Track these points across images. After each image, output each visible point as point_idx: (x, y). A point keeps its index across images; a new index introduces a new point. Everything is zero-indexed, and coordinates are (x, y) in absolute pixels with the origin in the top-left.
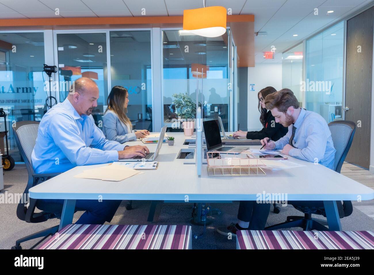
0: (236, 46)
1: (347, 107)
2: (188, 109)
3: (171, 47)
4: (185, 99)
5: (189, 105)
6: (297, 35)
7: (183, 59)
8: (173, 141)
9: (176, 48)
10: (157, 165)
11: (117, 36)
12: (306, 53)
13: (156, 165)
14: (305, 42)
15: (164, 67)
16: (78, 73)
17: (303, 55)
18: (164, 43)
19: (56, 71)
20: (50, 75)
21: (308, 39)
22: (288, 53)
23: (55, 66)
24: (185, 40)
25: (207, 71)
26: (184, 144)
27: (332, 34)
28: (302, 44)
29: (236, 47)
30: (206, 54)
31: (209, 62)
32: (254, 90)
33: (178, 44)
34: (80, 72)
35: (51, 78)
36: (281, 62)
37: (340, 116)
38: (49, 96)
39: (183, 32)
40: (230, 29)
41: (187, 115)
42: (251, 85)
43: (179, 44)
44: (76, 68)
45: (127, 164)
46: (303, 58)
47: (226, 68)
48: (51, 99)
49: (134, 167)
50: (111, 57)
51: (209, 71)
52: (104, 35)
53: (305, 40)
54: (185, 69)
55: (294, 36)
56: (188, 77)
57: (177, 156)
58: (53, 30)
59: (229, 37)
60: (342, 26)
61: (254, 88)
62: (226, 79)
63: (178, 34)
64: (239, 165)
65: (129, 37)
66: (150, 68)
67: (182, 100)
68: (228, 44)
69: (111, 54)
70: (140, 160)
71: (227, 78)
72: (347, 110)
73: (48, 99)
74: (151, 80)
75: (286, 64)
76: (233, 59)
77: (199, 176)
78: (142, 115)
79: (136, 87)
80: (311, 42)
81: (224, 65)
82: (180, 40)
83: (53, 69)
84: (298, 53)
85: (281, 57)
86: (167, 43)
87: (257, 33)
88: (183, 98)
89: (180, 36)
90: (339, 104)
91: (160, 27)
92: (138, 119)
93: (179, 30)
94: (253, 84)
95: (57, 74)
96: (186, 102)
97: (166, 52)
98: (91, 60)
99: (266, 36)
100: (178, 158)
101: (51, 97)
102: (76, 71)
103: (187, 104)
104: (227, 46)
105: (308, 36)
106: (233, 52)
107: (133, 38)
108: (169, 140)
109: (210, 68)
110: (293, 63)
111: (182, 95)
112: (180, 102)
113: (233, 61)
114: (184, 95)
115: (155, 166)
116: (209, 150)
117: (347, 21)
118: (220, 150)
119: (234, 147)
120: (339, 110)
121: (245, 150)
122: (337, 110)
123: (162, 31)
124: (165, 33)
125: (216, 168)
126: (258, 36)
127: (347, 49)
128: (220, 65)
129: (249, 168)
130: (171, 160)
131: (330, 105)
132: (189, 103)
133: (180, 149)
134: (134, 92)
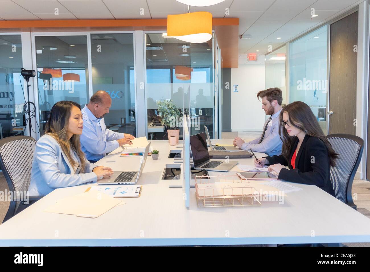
1: (331, 111)
3: (154, 48)
5: (173, 113)
6: (280, 38)
7: (166, 61)
8: (157, 155)
9: (160, 49)
10: (140, 190)
11: (99, 38)
12: (289, 55)
13: (138, 190)
14: (288, 44)
15: (147, 68)
16: (59, 75)
17: (286, 56)
18: (147, 45)
20: (28, 80)
22: (271, 54)
23: (34, 70)
25: (191, 72)
26: (168, 158)
27: (315, 37)
28: (285, 46)
29: (220, 49)
30: (190, 56)
31: (193, 63)
32: (237, 91)
33: (161, 46)
34: (61, 74)
35: (29, 82)
36: (265, 63)
37: (324, 119)
38: (27, 101)
40: (214, 32)
42: (234, 86)
43: (163, 46)
44: (56, 70)
45: (107, 188)
46: (287, 59)
47: (209, 69)
48: (29, 104)
49: (114, 194)
50: (92, 58)
51: (194, 72)
52: (86, 37)
54: (169, 70)
55: (277, 38)
56: (172, 82)
57: (161, 177)
58: (31, 32)
59: (213, 40)
60: (326, 29)
61: (237, 89)
62: (210, 83)
63: (161, 36)
65: (111, 39)
66: (133, 69)
67: (166, 108)
68: (212, 47)
69: (92, 56)
70: (121, 183)
71: (212, 82)
72: (331, 114)
73: (26, 105)
74: (134, 84)
75: (269, 65)
76: (217, 61)
77: (188, 208)
78: (125, 119)
79: (119, 91)
80: (294, 45)
81: (208, 67)
82: (164, 42)
83: (31, 73)
84: (280, 54)
85: (263, 59)
86: (150, 45)
87: (242, 35)
88: (167, 105)
90: (322, 106)
91: (143, 30)
92: (122, 124)
93: (162, 33)
94: (236, 85)
95: (35, 78)
96: (171, 109)
97: (149, 54)
98: (72, 61)
99: (250, 38)
100: (162, 179)
101: (29, 103)
102: (57, 74)
103: (171, 112)
105: (291, 39)
106: (217, 55)
107: (115, 40)
108: (153, 154)
109: (194, 69)
110: (276, 63)
111: (167, 103)
112: (165, 110)
113: (217, 63)
114: (169, 103)
115: (137, 193)
116: (196, 166)
117: (331, 25)
118: (207, 166)
119: (222, 162)
120: (322, 112)
121: (234, 166)
122: (321, 113)
123: (145, 33)
124: (148, 36)
125: (206, 199)
126: (242, 38)
127: (331, 53)
128: (203, 66)
129: (243, 197)
130: (156, 182)
131: (313, 108)
132: (174, 111)
133: (165, 165)
134: (116, 97)
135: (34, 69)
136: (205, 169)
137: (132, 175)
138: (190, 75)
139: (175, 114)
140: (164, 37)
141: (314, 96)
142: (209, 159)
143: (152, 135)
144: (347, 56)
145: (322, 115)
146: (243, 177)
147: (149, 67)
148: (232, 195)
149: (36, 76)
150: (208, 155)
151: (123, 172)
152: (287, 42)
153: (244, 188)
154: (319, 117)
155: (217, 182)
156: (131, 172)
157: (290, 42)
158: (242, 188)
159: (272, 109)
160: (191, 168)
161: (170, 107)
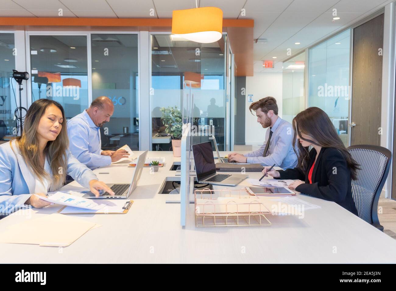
0: (233, 53)
1: (353, 123)
2: (178, 125)
4: (175, 114)
5: (179, 121)
6: (299, 43)
7: (176, 67)
8: (157, 166)
9: (168, 54)
11: (101, 40)
12: (308, 63)
15: (153, 75)
16: (57, 80)
17: (305, 64)
18: (154, 48)
19: (28, 78)
20: (20, 82)
21: (311, 47)
22: (289, 62)
23: (27, 73)
24: (177, 46)
25: (202, 80)
26: (170, 170)
27: (336, 43)
28: (304, 53)
29: (234, 55)
30: (200, 62)
31: (204, 70)
33: (170, 50)
34: (60, 79)
35: (21, 85)
36: (282, 71)
37: (345, 131)
38: (19, 106)
39: (175, 37)
40: (226, 35)
41: (177, 132)
42: (249, 95)
43: (172, 50)
44: (55, 74)
46: (305, 68)
47: (223, 76)
48: (21, 110)
51: (204, 80)
52: (85, 37)
53: (308, 49)
54: (178, 77)
55: (296, 43)
56: (182, 88)
57: (158, 191)
58: (25, 31)
59: (225, 43)
60: (348, 34)
61: (252, 99)
62: (222, 91)
63: (169, 39)
64: (236, 212)
65: (114, 41)
67: (170, 114)
68: (224, 51)
71: (224, 89)
72: (354, 126)
73: (17, 110)
75: (287, 73)
76: (230, 67)
77: (184, 227)
78: (128, 128)
80: (314, 51)
81: (221, 74)
82: (172, 46)
83: (24, 76)
84: (299, 62)
85: (280, 66)
86: (157, 48)
87: (257, 40)
88: (171, 112)
89: (173, 41)
90: (343, 118)
91: (149, 31)
92: (124, 134)
93: (170, 35)
94: (251, 95)
95: (29, 81)
96: (176, 117)
97: (156, 59)
98: (73, 66)
99: (266, 43)
100: (159, 193)
101: (21, 108)
103: (176, 119)
104: (224, 53)
105: (311, 45)
106: (230, 60)
107: (119, 42)
108: (152, 165)
109: (205, 77)
110: (294, 72)
111: (171, 110)
112: (169, 117)
113: (230, 70)
114: (174, 110)
116: (199, 180)
117: (354, 29)
118: (213, 180)
119: (230, 176)
120: (344, 125)
121: (243, 180)
122: (342, 125)
123: (151, 35)
124: (154, 37)
125: (205, 216)
126: (257, 43)
127: (354, 59)
128: (216, 74)
129: (250, 215)
130: (152, 196)
131: (334, 120)
132: (179, 118)
133: (165, 178)
134: (118, 103)
135: (27, 71)
136: (210, 182)
137: (124, 189)
138: (200, 82)
139: (180, 122)
140: (173, 40)
141: (335, 107)
142: (215, 172)
143: (158, 147)
144: (371, 63)
145: (343, 127)
146: (252, 193)
147: (155, 74)
148: (236, 213)
149: (30, 79)
150: (215, 167)
151: (115, 185)
152: (307, 48)
153: (251, 205)
154: (340, 129)
155: (221, 197)
156: (125, 185)
157: (310, 48)
158: (249, 205)
159: (268, 121)
160: (195, 182)
161: (176, 114)
